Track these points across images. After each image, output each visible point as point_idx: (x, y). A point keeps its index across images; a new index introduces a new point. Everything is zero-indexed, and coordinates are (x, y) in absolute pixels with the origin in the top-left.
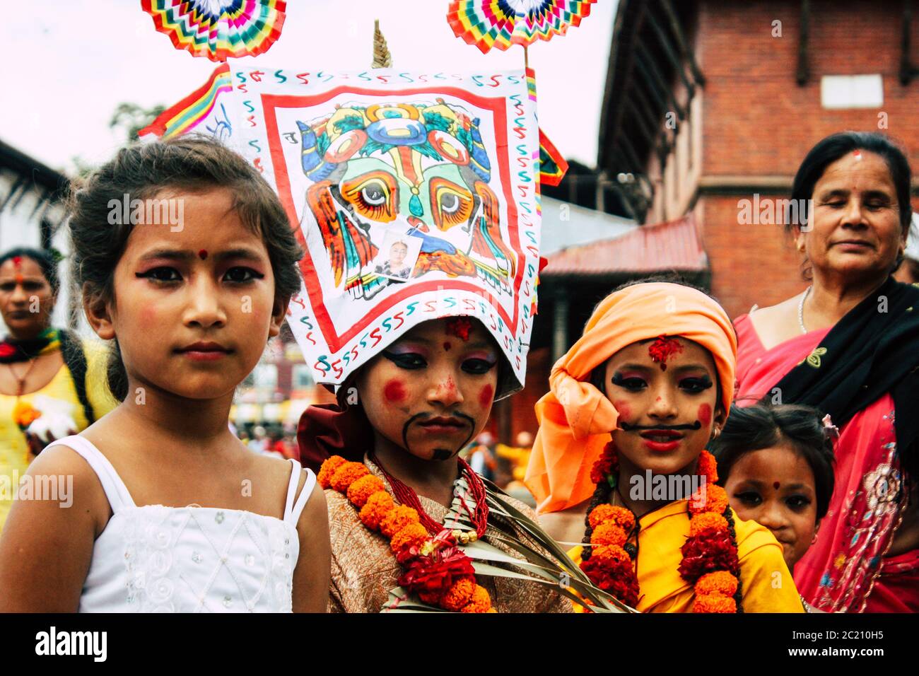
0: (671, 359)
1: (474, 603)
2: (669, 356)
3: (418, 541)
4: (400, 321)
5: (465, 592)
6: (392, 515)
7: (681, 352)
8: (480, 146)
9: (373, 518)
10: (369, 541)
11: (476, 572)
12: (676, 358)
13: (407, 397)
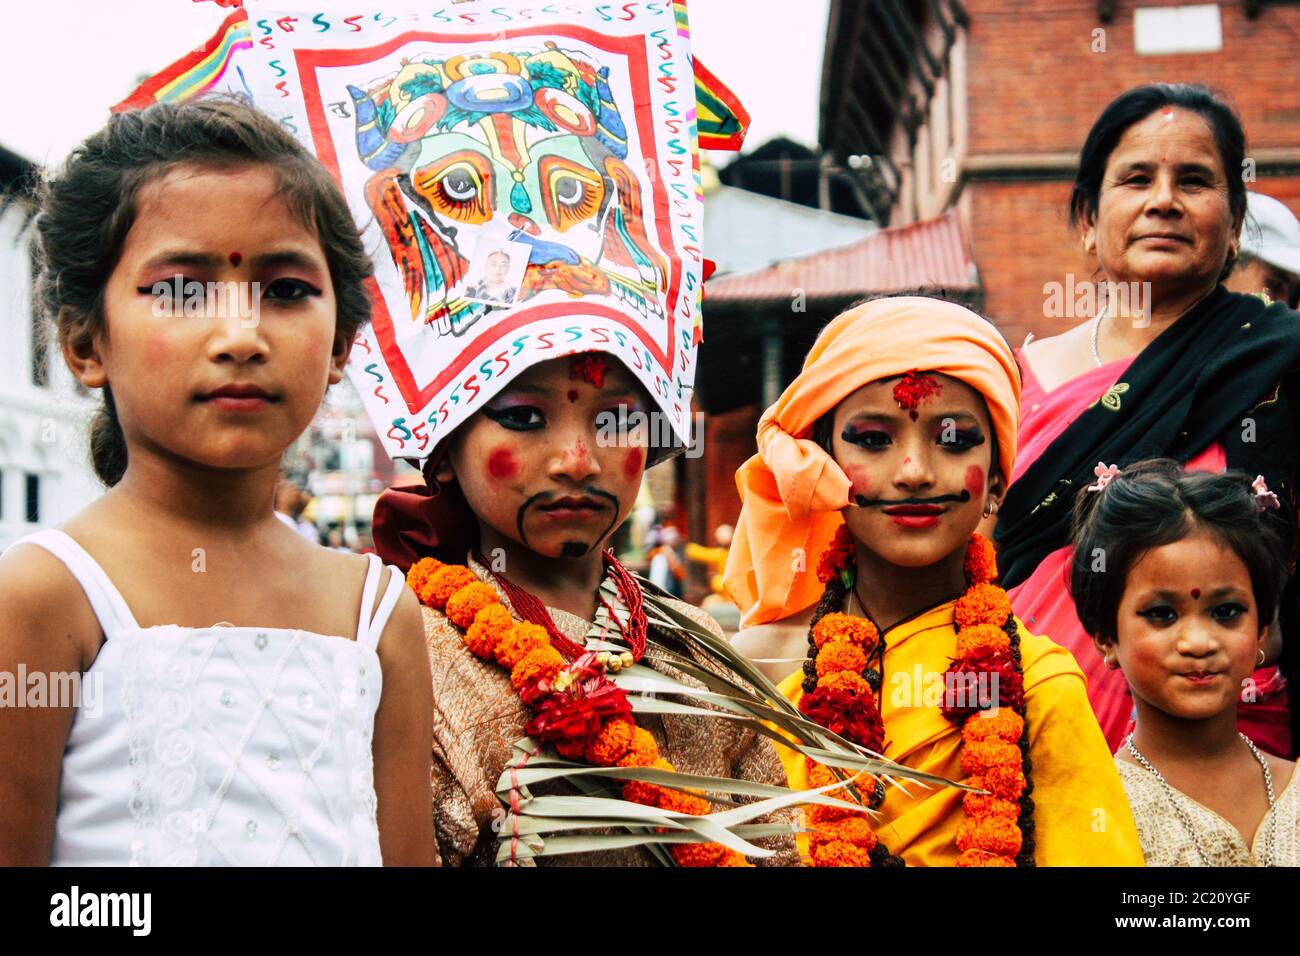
0: (925, 404)
1: (635, 752)
2: (922, 400)
3: (549, 672)
4: (504, 364)
5: (620, 737)
6: (510, 636)
7: (938, 394)
8: (610, 107)
9: (484, 642)
10: (480, 675)
11: (634, 710)
12: (931, 403)
13: (519, 471)
